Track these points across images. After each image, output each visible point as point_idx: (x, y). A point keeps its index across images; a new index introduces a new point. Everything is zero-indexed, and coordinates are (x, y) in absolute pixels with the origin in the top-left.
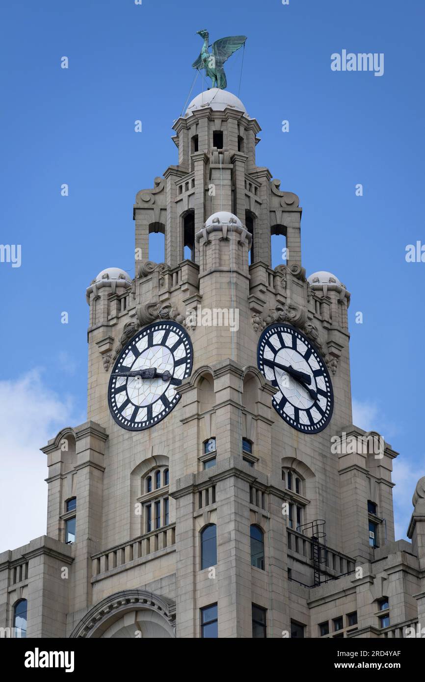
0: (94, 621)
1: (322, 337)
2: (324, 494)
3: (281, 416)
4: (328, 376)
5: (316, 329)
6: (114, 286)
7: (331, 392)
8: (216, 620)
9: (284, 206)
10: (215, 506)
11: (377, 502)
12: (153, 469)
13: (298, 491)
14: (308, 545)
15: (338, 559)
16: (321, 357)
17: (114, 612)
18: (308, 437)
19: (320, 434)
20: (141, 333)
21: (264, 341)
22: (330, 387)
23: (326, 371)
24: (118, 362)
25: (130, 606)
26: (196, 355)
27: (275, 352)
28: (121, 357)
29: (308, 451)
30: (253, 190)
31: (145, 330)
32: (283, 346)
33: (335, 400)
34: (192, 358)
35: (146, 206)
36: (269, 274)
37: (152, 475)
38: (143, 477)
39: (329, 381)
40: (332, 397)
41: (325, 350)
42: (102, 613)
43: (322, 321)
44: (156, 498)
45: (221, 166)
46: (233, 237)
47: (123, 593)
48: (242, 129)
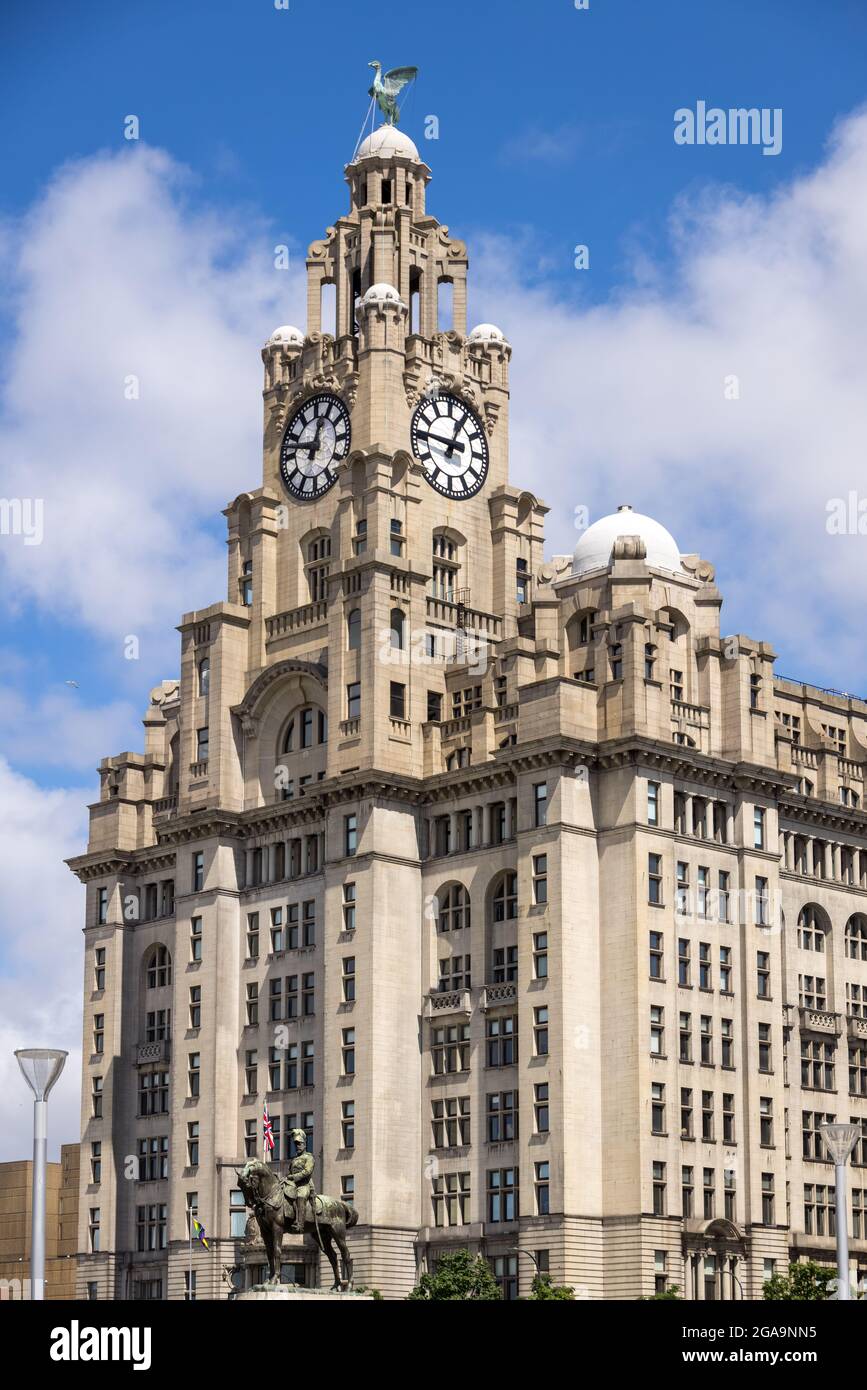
0: (266, 684)
1: (478, 401)
2: (476, 556)
3: (434, 487)
4: (484, 438)
5: (473, 393)
6: (286, 348)
7: (487, 453)
8: (359, 697)
9: (450, 254)
10: (359, 593)
11: (527, 559)
12: (318, 538)
13: (450, 557)
14: (454, 611)
15: (484, 620)
16: (477, 419)
17: (281, 677)
18: (460, 503)
19: (473, 498)
20: (308, 402)
21: (419, 414)
22: (486, 448)
23: (482, 433)
24: (289, 429)
25: (294, 673)
26: (354, 433)
27: (429, 423)
28: (291, 425)
29: (461, 517)
30: (420, 242)
31: (311, 400)
32: (438, 415)
33: (491, 460)
34: (350, 434)
35: (318, 259)
36: (426, 345)
37: (318, 543)
38: (310, 546)
39: (485, 443)
40: (487, 458)
41: (481, 411)
42: (272, 678)
43: (480, 383)
44: (322, 566)
45: (383, 228)
46: (390, 314)
47: (288, 662)
48: (410, 175)
